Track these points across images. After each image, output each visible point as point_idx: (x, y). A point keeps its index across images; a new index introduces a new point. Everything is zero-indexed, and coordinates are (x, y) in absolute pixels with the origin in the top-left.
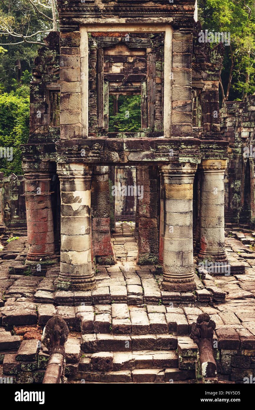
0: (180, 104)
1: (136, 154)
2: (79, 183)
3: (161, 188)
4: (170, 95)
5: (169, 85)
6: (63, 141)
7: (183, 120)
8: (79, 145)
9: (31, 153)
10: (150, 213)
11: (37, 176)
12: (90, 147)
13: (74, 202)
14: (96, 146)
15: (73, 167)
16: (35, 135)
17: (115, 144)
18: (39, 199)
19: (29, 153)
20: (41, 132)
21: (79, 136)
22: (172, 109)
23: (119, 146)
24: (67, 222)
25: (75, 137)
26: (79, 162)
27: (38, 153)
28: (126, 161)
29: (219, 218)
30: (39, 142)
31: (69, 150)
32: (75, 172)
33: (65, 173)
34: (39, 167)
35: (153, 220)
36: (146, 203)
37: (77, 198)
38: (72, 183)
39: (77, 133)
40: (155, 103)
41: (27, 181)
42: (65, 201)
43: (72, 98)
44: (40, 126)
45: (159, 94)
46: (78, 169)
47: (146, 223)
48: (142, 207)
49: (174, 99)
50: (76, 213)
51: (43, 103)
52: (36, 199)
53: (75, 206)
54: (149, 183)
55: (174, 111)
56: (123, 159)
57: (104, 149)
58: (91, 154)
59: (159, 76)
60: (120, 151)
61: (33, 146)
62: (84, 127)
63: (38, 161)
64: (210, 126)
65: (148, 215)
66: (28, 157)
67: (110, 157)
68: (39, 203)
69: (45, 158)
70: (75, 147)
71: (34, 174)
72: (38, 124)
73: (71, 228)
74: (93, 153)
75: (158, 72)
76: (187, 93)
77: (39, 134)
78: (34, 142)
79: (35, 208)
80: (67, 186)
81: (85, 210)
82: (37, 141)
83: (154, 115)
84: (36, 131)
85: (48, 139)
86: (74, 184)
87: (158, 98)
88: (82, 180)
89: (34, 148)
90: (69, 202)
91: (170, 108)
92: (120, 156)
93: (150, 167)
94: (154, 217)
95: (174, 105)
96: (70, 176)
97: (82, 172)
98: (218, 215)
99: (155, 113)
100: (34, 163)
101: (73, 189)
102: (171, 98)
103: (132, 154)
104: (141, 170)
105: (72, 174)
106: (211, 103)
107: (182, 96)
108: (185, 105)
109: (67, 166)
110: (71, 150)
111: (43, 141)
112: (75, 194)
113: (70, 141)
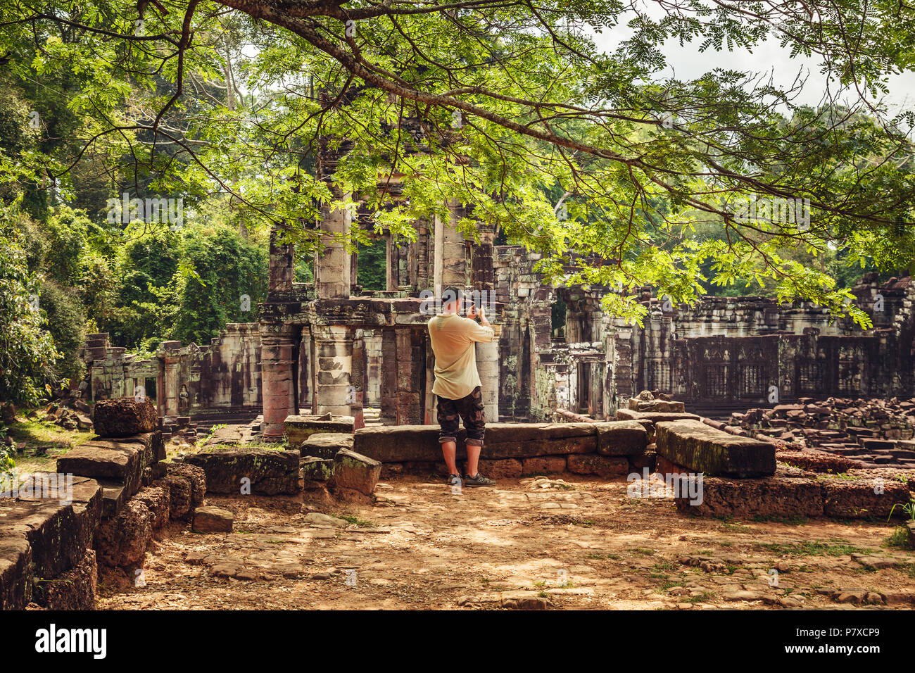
0: (453, 262)
1: (404, 316)
2: (340, 347)
3: (427, 355)
4: (442, 252)
5: (441, 241)
6: (323, 301)
7: (455, 280)
8: (342, 306)
9: (271, 314)
10: (412, 386)
11: (278, 342)
12: (354, 308)
13: (334, 368)
14: (361, 307)
15: (334, 329)
16: (275, 292)
17: (381, 305)
18: (280, 368)
19: (269, 314)
20: (283, 289)
21: (341, 296)
22: (444, 267)
23: (386, 307)
24: (325, 391)
25: (336, 297)
26: (341, 324)
27: (279, 314)
28: (393, 323)
29: (492, 393)
30: (280, 301)
31: (330, 311)
32: (336, 336)
33: (325, 336)
34: (280, 331)
35: (414, 395)
36: (407, 375)
37: (338, 364)
38: (332, 348)
39: (338, 293)
40: (418, 257)
41: (265, 347)
42: (324, 367)
43: (334, 253)
44: (282, 282)
45: (423, 247)
46: (340, 332)
47: (407, 398)
48: (402, 380)
49: (446, 257)
50: (336, 381)
51: (286, 255)
52: (275, 368)
53: (335, 374)
54: (411, 351)
55: (446, 270)
56: (390, 322)
57: (369, 311)
58: (354, 316)
59: (424, 226)
60: (387, 313)
61: (274, 306)
62: (346, 285)
63: (280, 323)
64: (483, 285)
65: (409, 389)
66: (267, 319)
67: (375, 319)
68: (279, 373)
69: (288, 320)
70: (337, 309)
71: (273, 339)
72: (280, 279)
73: (330, 398)
74: (357, 314)
75: (423, 222)
76: (460, 251)
77: (280, 291)
78: (273, 301)
79: (274, 379)
80: (327, 350)
81: (346, 378)
82: (278, 300)
83: (418, 271)
84: (277, 288)
85: (291, 298)
86: (334, 348)
87: (422, 252)
88: (344, 344)
89: (274, 308)
90: (329, 369)
91: (441, 266)
92: (386, 318)
93: (413, 332)
94: (416, 391)
95: (446, 264)
96: (331, 340)
97: (344, 336)
98: (491, 389)
99: (418, 269)
100: (274, 325)
101: (333, 355)
102: (443, 255)
103: (400, 316)
104: (402, 336)
105: (332, 338)
106: (484, 258)
107: (455, 254)
108: (458, 264)
109: (327, 329)
110: (332, 311)
111: (284, 300)
112: (336, 360)
113: (331, 301)
